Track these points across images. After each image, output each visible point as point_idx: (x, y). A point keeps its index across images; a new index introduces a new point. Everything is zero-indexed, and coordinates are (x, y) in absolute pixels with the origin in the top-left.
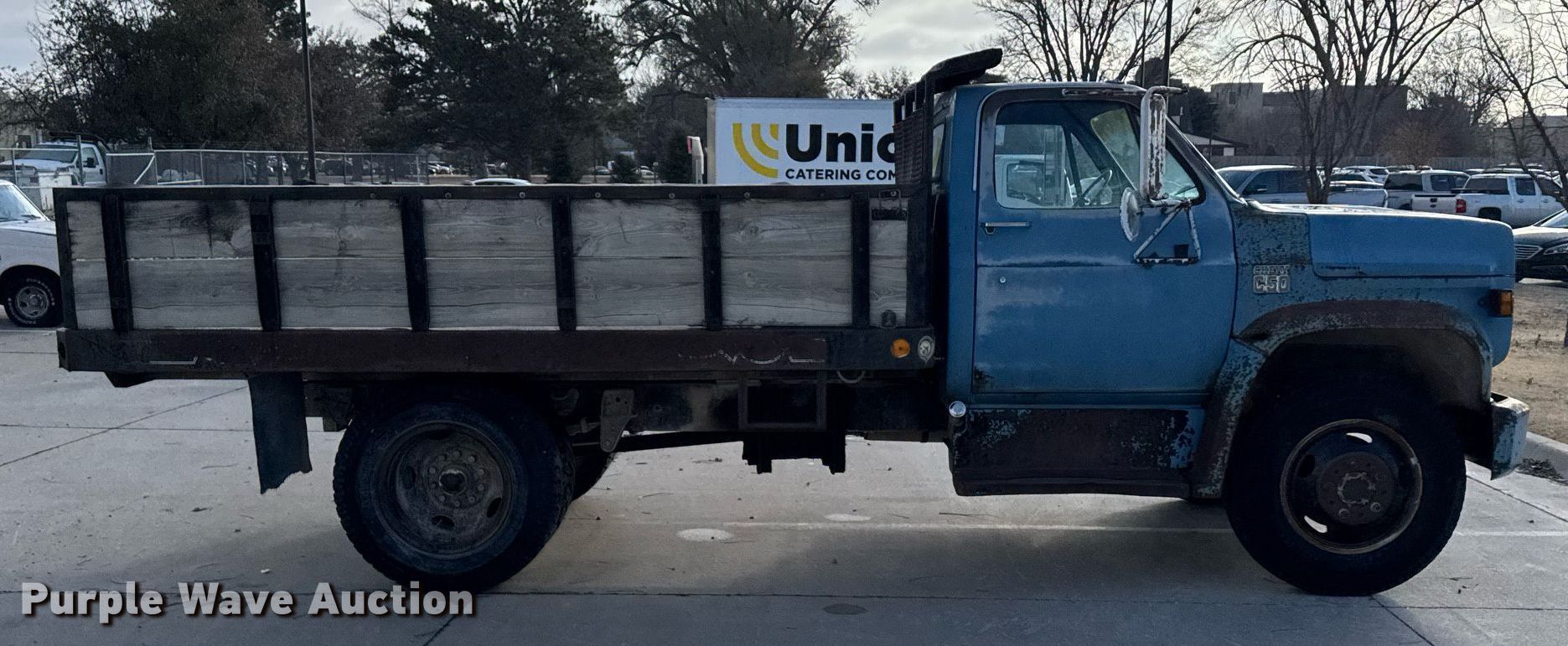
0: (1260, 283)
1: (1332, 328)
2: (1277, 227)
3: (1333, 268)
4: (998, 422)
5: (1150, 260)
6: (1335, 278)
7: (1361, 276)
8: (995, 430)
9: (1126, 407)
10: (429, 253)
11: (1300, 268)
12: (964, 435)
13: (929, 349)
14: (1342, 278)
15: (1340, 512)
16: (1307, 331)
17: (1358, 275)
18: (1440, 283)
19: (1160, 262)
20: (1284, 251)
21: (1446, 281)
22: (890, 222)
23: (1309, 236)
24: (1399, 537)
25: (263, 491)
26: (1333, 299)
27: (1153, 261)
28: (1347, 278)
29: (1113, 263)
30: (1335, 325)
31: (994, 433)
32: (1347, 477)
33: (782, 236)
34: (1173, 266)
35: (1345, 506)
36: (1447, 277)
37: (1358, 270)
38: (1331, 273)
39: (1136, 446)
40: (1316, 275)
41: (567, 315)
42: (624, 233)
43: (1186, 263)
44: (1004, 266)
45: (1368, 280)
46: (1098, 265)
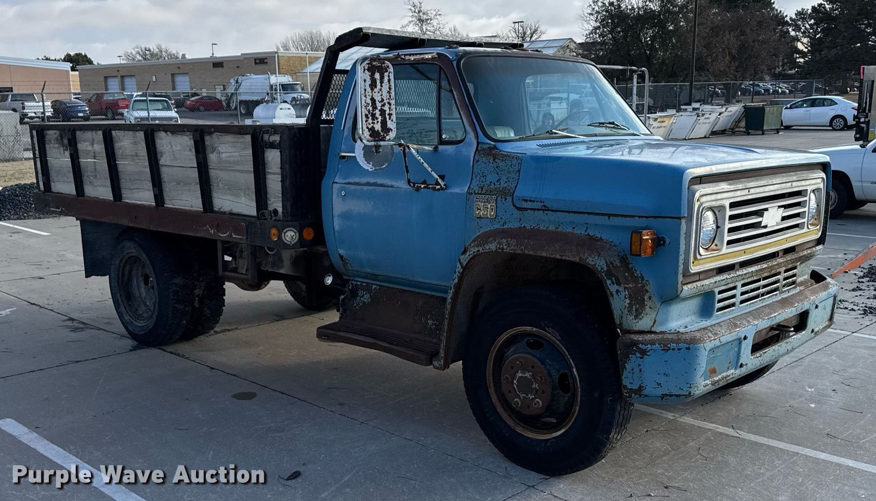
0: (478, 209)
1: (500, 251)
2: (500, 165)
3: (526, 201)
4: (362, 291)
5: (419, 185)
6: (526, 209)
7: (545, 209)
8: (361, 297)
9: (427, 293)
10: (117, 159)
11: (504, 199)
12: (345, 297)
13: (294, 237)
14: (531, 209)
15: (515, 400)
16: (485, 251)
17: (543, 208)
18: (603, 220)
19: (424, 187)
20: (500, 184)
21: (609, 218)
22: (273, 150)
23: (519, 173)
24: (565, 432)
25: (87, 277)
26: (524, 227)
27: (420, 186)
28: (534, 210)
29: (400, 186)
30: (503, 249)
31: (360, 299)
32: (519, 374)
33: (229, 157)
34: (431, 190)
35: (519, 397)
36: (609, 215)
37: (542, 204)
38: (525, 205)
39: (430, 322)
40: (514, 205)
41: (159, 197)
42: (173, 151)
43: (439, 190)
44: (345, 184)
45: (549, 212)
46: (392, 187)
